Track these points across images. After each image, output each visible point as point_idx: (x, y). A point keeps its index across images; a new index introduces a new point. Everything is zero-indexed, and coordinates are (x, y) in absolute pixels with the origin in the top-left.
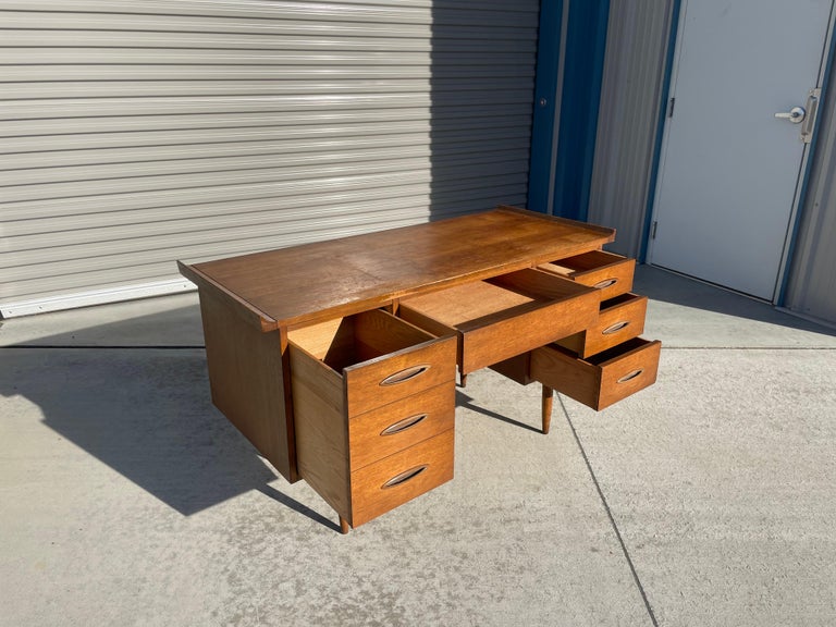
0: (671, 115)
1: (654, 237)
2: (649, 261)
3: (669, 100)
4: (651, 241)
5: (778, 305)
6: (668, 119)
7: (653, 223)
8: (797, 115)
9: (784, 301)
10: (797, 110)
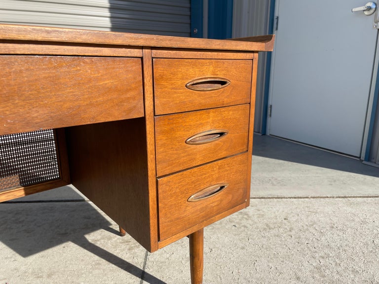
0: (277, 29)
1: (270, 115)
2: (268, 133)
3: (275, 17)
4: (269, 119)
5: (365, 160)
6: (275, 32)
7: (269, 106)
8: (369, 8)
9: (369, 156)
10: (370, 4)
